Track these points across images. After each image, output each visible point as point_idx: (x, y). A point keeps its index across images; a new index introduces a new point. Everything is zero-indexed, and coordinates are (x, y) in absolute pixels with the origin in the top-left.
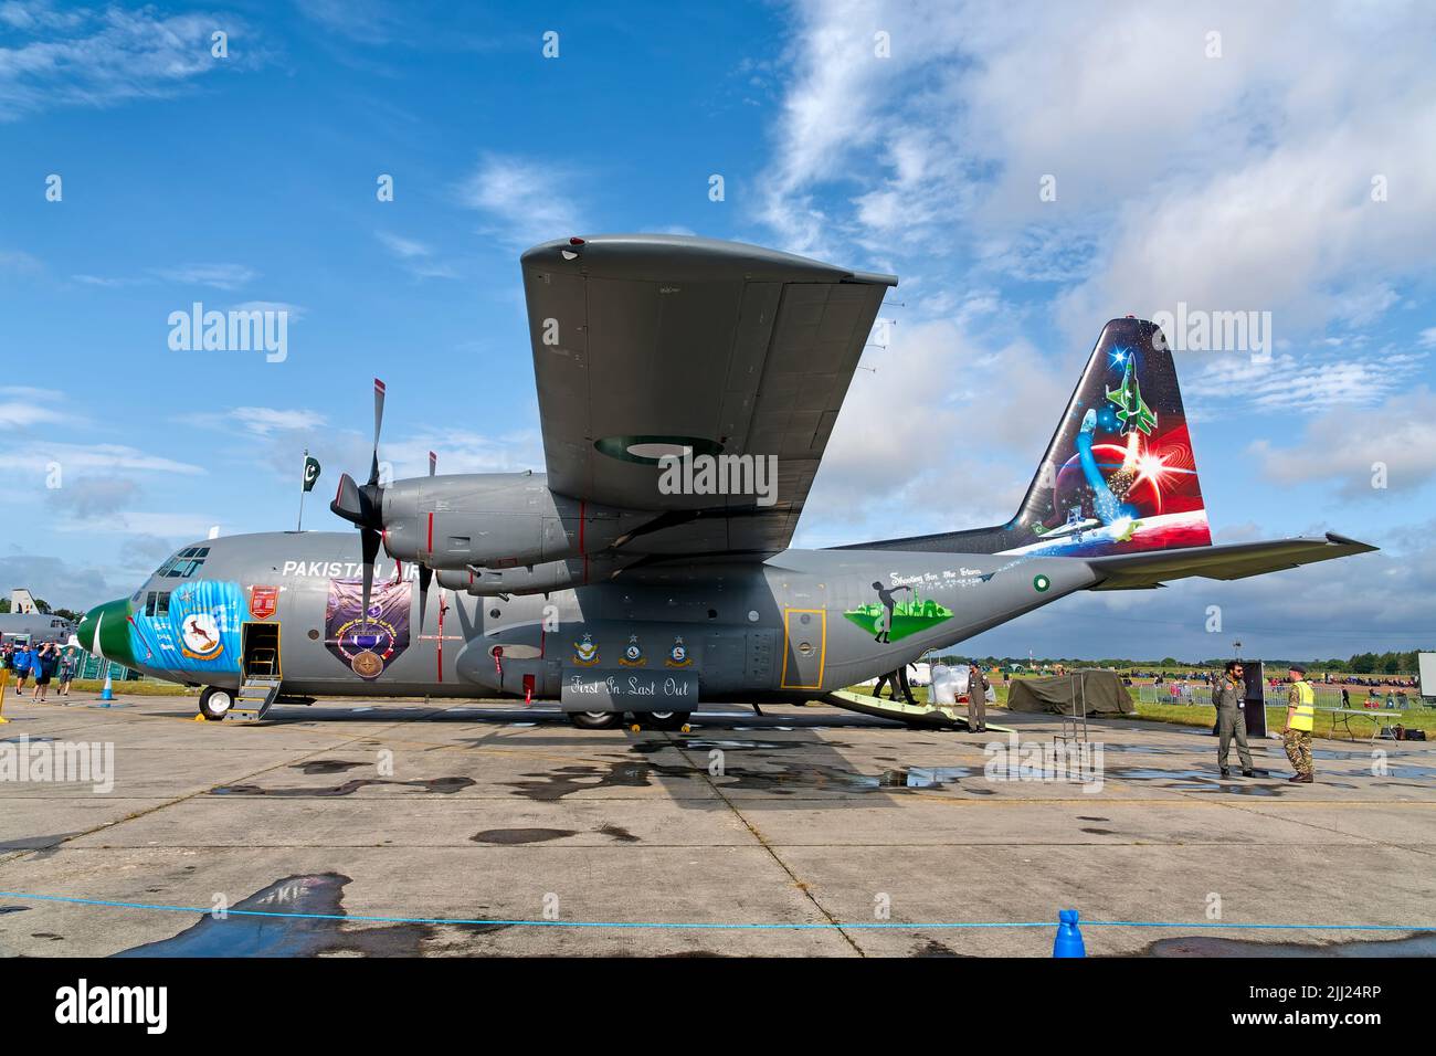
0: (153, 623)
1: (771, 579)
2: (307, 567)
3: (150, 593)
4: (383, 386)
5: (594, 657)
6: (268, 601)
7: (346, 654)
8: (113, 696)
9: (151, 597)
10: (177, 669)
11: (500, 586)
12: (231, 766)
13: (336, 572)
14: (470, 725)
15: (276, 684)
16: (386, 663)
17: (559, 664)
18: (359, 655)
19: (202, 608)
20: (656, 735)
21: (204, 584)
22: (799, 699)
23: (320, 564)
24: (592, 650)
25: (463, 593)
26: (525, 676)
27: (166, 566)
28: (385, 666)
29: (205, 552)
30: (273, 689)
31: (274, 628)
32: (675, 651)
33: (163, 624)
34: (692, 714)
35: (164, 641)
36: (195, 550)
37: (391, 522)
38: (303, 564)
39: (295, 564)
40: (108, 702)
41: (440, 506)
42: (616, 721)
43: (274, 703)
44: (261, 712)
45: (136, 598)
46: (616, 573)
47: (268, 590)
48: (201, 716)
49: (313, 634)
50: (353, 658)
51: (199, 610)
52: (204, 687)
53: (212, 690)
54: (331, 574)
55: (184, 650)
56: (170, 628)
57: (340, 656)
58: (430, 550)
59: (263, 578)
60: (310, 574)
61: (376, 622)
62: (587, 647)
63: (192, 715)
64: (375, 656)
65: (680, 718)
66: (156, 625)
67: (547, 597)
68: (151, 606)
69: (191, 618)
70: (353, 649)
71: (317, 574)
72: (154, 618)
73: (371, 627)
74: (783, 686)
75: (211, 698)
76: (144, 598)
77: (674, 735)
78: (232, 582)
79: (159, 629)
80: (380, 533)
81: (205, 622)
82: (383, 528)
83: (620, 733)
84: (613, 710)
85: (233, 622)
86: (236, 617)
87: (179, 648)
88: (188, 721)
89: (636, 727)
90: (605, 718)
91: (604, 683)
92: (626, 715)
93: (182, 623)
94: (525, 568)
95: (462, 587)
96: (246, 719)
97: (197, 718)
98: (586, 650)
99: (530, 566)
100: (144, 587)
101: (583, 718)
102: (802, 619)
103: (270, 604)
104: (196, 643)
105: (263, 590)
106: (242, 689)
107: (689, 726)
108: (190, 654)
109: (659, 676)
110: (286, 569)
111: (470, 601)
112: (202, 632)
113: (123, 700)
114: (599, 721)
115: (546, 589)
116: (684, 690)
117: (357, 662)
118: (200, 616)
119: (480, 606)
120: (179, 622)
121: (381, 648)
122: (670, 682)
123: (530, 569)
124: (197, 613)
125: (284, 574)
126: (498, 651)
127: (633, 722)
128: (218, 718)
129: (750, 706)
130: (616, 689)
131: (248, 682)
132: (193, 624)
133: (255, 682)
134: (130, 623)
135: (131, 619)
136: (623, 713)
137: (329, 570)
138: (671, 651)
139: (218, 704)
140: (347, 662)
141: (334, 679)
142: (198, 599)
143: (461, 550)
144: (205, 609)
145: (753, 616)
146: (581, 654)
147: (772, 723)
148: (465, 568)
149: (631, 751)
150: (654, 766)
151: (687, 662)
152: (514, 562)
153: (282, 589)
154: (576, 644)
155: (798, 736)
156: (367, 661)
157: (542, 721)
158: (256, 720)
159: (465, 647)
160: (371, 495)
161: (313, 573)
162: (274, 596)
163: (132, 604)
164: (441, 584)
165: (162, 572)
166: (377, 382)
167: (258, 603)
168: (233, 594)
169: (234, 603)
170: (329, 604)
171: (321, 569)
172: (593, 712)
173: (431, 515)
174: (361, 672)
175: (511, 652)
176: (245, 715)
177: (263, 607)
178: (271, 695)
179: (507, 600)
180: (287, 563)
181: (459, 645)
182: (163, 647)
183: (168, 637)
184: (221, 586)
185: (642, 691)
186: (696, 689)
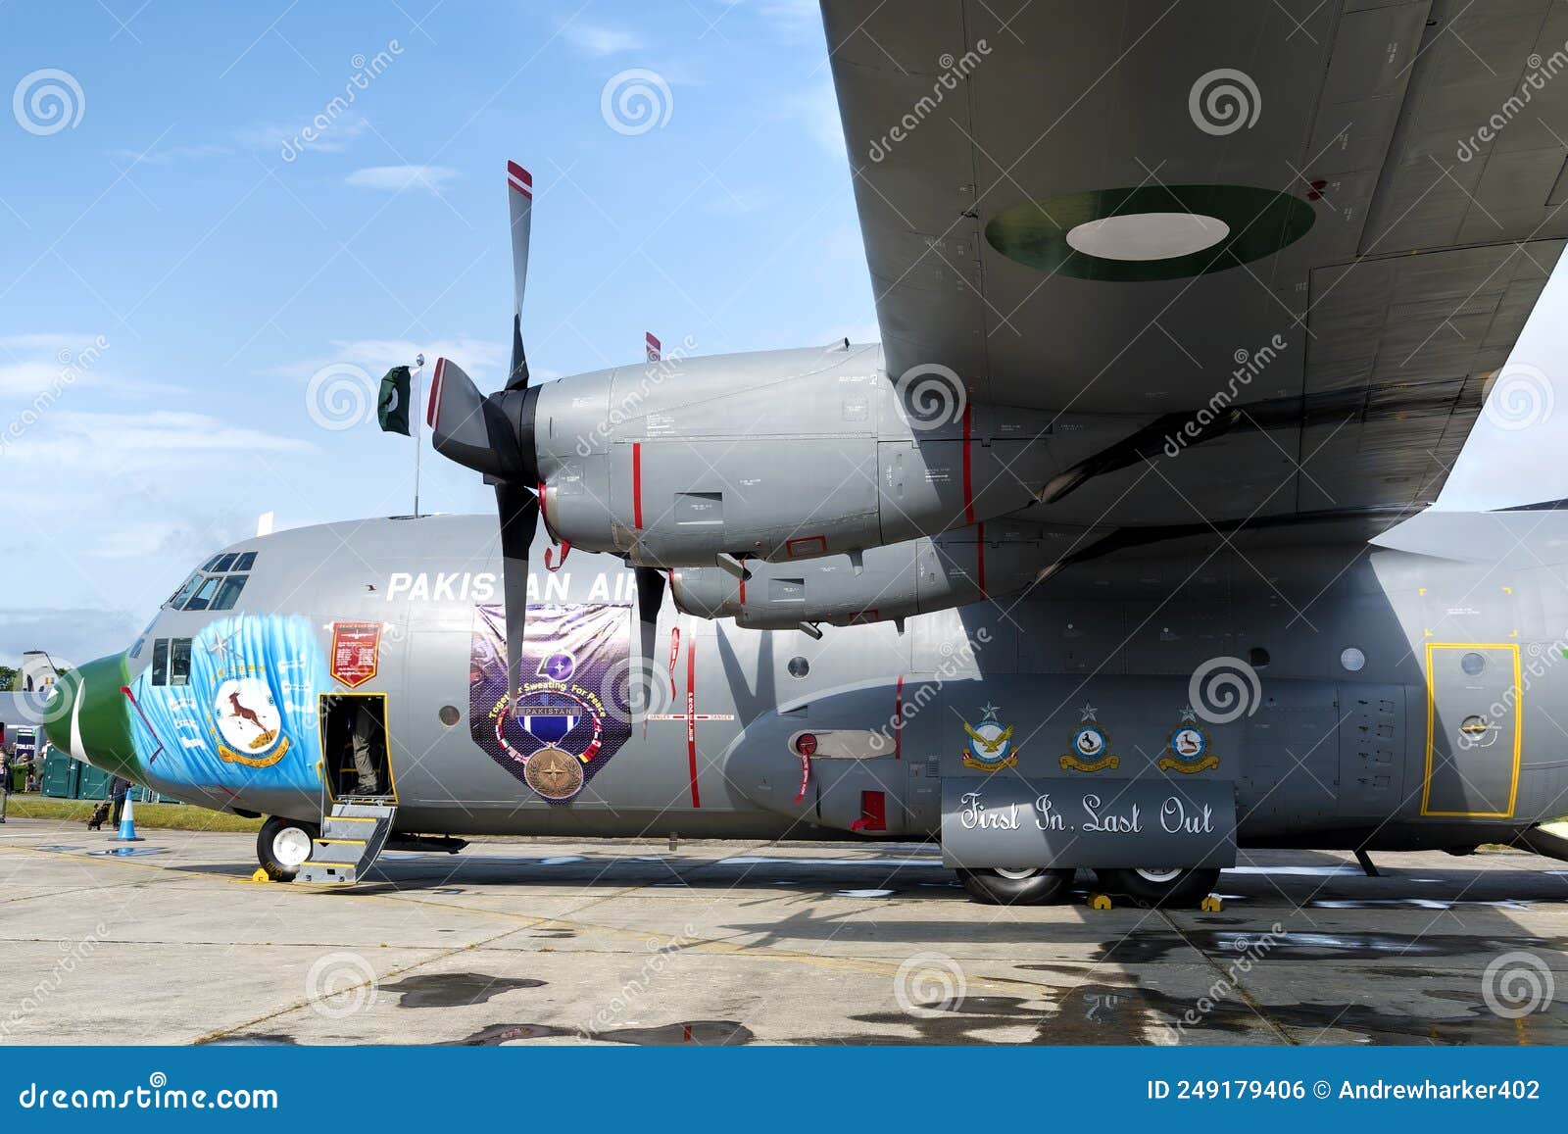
0: (164, 697)
1: (1389, 578)
2: (432, 582)
3: (158, 642)
4: (527, 178)
5: (1007, 754)
6: (363, 651)
7: (513, 753)
8: (138, 834)
9: (160, 648)
10: (213, 785)
11: (802, 606)
12: (265, 984)
13: (484, 592)
14: (759, 894)
15: (386, 812)
16: (590, 770)
17: (934, 768)
18: (537, 754)
19: (247, 668)
20: (1147, 918)
21: (248, 620)
22: (1462, 841)
23: (454, 576)
24: (1000, 739)
25: (729, 623)
26: (865, 794)
27: (184, 590)
28: (588, 777)
29: (248, 560)
30: (382, 822)
31: (376, 704)
32: (1180, 738)
33: (182, 699)
34: (1223, 870)
35: (184, 731)
36: (232, 557)
37: (552, 467)
38: (423, 578)
39: (408, 577)
40: (132, 844)
41: (655, 427)
42: (1060, 887)
43: (385, 848)
44: (361, 866)
45: (136, 651)
46: (1046, 572)
47: (361, 631)
48: (262, 873)
49: (449, 714)
50: (526, 760)
51: (243, 672)
52: (265, 817)
53: (277, 824)
54: (474, 594)
55: (222, 748)
56: (194, 706)
57: (500, 756)
58: (639, 525)
59: (354, 608)
60: (437, 596)
61: (564, 688)
62: (990, 732)
63: (246, 871)
64: (568, 757)
65: (1198, 883)
66: (171, 701)
67: (901, 628)
68: (159, 664)
69: (229, 688)
70: (525, 744)
71: (450, 594)
72: (167, 688)
73: (555, 697)
74: (1424, 812)
75: (278, 838)
76: (149, 649)
77: (1188, 919)
78: (295, 616)
79: (177, 709)
80: (536, 492)
81: (254, 693)
82: (539, 482)
83: (1067, 914)
84: (1051, 863)
85: (301, 694)
86: (306, 682)
87: (213, 747)
88: (239, 882)
89: (1103, 900)
90: (1036, 881)
91: (1027, 808)
92: (1080, 874)
93: (213, 700)
94: (845, 558)
95: (725, 611)
96: (334, 881)
97: (256, 876)
98: (989, 739)
99: (856, 553)
100: (147, 632)
101: (991, 880)
102: (1464, 664)
103: (366, 658)
104: (242, 736)
105: (353, 631)
106: (326, 822)
107: (1217, 897)
108: (232, 755)
109: (1150, 792)
110: (393, 588)
111: (746, 641)
112: (249, 714)
113: (153, 839)
114: (1024, 886)
115: (897, 610)
116: (1200, 822)
117: (534, 769)
118: (244, 682)
119: (766, 651)
120: (208, 695)
121: (576, 741)
122: (1172, 805)
123: (857, 559)
124: (238, 678)
125: (390, 597)
126: (806, 744)
127: (1096, 888)
128: (287, 877)
129: (1350, 856)
130: (1056, 820)
131: (337, 808)
132: (234, 698)
133: (350, 809)
134: (128, 700)
135: (128, 691)
136: (1073, 871)
137: (471, 587)
138: (1171, 738)
139: (290, 849)
140: (516, 769)
141: (494, 803)
142: (239, 651)
143: (706, 520)
144: (252, 671)
145: (1352, 659)
146: (979, 748)
147: (1400, 890)
148: (716, 561)
149: (1097, 957)
150: (1154, 998)
151: (1208, 762)
152: (818, 542)
153: (387, 627)
154: (968, 727)
155: (1465, 923)
156: (553, 767)
157: (907, 885)
158: (351, 882)
159: (741, 736)
160: (512, 410)
161: (443, 594)
162: (371, 643)
163: (128, 660)
164: (682, 605)
165: (175, 602)
166: (513, 168)
167: (344, 656)
168: (299, 639)
169: (303, 657)
170: (475, 655)
171: (456, 586)
172: (1009, 870)
173: (637, 447)
174: (544, 789)
175: (834, 744)
176: (331, 872)
177: (354, 660)
178: (379, 833)
179: (819, 635)
180: (395, 577)
181: (727, 730)
182: (186, 743)
183: (193, 725)
184: (277, 623)
185: (1112, 824)
186: (1230, 819)
